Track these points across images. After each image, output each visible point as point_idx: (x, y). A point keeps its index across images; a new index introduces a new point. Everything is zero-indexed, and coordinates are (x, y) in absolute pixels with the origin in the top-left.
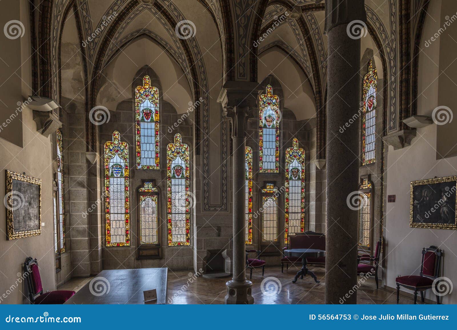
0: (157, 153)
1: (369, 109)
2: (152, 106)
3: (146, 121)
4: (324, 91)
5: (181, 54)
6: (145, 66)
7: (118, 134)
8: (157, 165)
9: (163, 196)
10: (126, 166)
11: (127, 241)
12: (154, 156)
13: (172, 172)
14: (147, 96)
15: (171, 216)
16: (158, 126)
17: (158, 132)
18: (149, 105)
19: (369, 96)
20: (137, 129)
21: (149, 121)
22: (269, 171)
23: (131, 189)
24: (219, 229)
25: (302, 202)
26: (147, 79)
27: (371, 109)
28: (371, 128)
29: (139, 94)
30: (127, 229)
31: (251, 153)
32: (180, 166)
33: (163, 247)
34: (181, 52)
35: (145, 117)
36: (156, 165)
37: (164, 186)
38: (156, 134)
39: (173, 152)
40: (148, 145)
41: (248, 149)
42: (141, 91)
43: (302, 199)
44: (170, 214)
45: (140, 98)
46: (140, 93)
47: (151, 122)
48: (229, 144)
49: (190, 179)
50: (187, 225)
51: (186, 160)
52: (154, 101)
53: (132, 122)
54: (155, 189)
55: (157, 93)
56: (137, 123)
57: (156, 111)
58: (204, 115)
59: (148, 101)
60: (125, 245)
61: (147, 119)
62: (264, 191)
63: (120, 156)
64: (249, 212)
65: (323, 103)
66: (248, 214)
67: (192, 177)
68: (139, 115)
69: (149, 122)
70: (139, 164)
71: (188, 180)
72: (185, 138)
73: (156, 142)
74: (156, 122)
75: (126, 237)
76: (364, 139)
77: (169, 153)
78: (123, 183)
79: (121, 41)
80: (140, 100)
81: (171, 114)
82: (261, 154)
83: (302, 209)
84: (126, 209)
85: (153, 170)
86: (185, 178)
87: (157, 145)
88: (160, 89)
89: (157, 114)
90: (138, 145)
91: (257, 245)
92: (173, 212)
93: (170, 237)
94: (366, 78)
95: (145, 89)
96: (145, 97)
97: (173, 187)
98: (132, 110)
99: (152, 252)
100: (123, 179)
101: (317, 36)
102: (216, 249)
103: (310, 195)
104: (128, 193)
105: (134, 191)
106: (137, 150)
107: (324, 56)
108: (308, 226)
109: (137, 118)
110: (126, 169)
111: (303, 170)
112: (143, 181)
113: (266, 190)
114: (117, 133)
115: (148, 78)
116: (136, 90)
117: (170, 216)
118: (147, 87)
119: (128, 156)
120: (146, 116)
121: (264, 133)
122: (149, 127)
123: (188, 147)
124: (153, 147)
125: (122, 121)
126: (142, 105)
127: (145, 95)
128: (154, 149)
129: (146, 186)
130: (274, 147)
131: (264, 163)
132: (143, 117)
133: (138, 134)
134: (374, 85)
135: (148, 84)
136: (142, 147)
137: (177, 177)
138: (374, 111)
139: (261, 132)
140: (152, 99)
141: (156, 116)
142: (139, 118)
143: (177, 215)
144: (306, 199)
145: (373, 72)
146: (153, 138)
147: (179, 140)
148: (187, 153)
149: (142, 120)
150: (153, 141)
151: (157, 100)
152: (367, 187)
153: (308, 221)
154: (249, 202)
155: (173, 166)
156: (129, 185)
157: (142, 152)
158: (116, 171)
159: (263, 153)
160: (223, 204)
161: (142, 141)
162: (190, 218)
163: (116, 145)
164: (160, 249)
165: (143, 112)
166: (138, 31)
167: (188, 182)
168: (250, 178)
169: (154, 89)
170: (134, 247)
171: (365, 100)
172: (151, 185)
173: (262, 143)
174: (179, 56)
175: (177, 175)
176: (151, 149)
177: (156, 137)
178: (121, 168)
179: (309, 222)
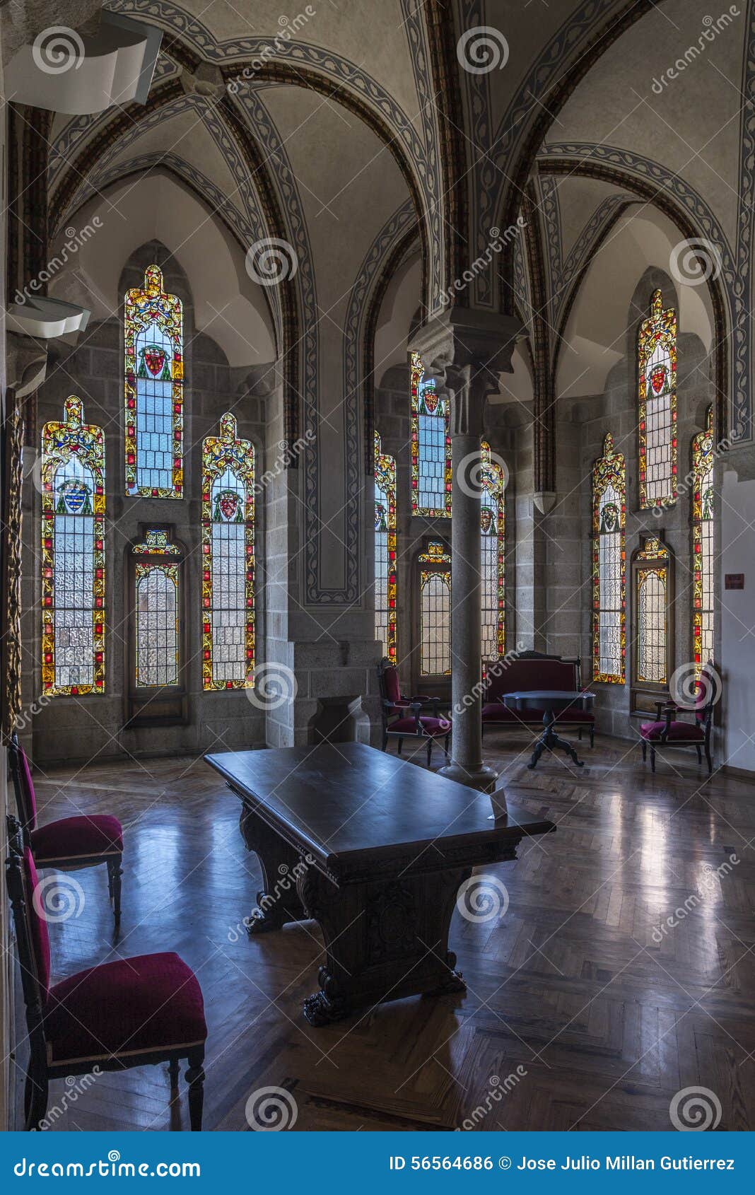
0: (176, 459)
1: (654, 391)
2: (167, 340)
3: (151, 376)
4: (555, 343)
5: (255, 224)
6: (152, 241)
7: (78, 405)
8: (178, 489)
9: (192, 565)
10: (99, 487)
11: (99, 681)
12: (169, 464)
13: (214, 507)
14: (153, 316)
15: (210, 615)
16: (181, 391)
17: (180, 405)
18: (159, 340)
19: (654, 366)
20: (128, 394)
21: (158, 376)
22: (432, 512)
23: (112, 545)
24: (345, 647)
25: (499, 585)
26: (154, 274)
27: (660, 393)
28: (661, 432)
29: (134, 308)
30: (100, 650)
31: (393, 471)
32: (232, 492)
33: (191, 693)
34: (255, 220)
35: (149, 367)
36: (174, 488)
37: (196, 539)
38: (177, 411)
39: (217, 458)
40: (155, 437)
41: (387, 460)
42: (138, 301)
43: (500, 578)
44: (208, 611)
45: (138, 320)
46: (137, 306)
47: (162, 380)
48: (362, 445)
49: (257, 525)
50: (248, 638)
51: (247, 479)
52: (172, 329)
53: (118, 377)
54: (173, 547)
55: (178, 310)
56: (129, 381)
57: (176, 355)
58: (306, 373)
59: (157, 328)
60: (93, 691)
61: (155, 372)
62: (424, 558)
63: (84, 461)
64: (391, 607)
65: (551, 370)
66: (388, 611)
67: (262, 521)
68: (134, 361)
69: (158, 380)
70: (132, 484)
71: (251, 528)
72: (248, 425)
73: (176, 432)
74: (177, 381)
75: (97, 670)
76: (645, 454)
77: (207, 459)
78: (90, 530)
79: (107, 174)
80: (136, 324)
81: (214, 364)
82: (414, 474)
83: (500, 600)
84: (97, 597)
85: (168, 499)
86: (243, 523)
87: (177, 439)
88: (188, 301)
89: (179, 361)
90: (129, 436)
91: (410, 684)
92: (216, 606)
93: (207, 669)
94: (644, 326)
95: (150, 297)
96: (148, 317)
97: (216, 544)
98: (117, 347)
99: (166, 708)
100: (90, 521)
101: (551, 226)
102: (337, 695)
103: (518, 570)
104: (103, 555)
105: (121, 550)
106: (127, 449)
107: (559, 270)
108: (513, 639)
109: (128, 369)
110: (98, 494)
111: (502, 513)
112: (145, 527)
113: (426, 556)
114: (75, 401)
115: (157, 271)
116: (126, 297)
117: (207, 616)
118: (155, 293)
119: (103, 462)
120: (152, 363)
121: (422, 426)
122: (159, 393)
123: (251, 448)
124: (166, 443)
125: (91, 373)
126: (141, 337)
127: (150, 313)
128: (170, 447)
129: (151, 539)
130: (442, 459)
131: (420, 494)
132: (142, 366)
133: (129, 407)
134: (665, 344)
135: (156, 285)
136: (139, 440)
137: (225, 519)
138: (668, 397)
139: (415, 422)
140: (166, 323)
141: (176, 366)
142: (133, 366)
143: (225, 614)
144: (509, 578)
145: (662, 316)
146: (168, 421)
147: (230, 428)
148: (250, 462)
149: (141, 373)
150: (169, 428)
151: (179, 326)
152: (656, 556)
153: (512, 627)
154: (391, 583)
155: (216, 491)
156: (106, 537)
157: (141, 455)
158: (71, 497)
159: (418, 470)
160: (349, 587)
161: (141, 427)
162: (256, 621)
163: (73, 433)
164: (185, 700)
165: (145, 354)
166: (151, 157)
167: (252, 532)
168: (391, 528)
169: (171, 300)
170: (119, 695)
171: (645, 372)
172: (163, 537)
173: (418, 447)
174: (248, 229)
175: (227, 515)
176: (164, 448)
177: (174, 417)
178: (84, 491)
179: (515, 630)
